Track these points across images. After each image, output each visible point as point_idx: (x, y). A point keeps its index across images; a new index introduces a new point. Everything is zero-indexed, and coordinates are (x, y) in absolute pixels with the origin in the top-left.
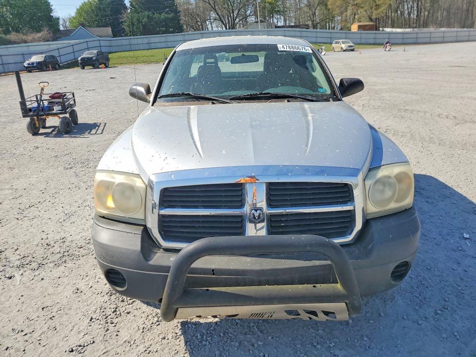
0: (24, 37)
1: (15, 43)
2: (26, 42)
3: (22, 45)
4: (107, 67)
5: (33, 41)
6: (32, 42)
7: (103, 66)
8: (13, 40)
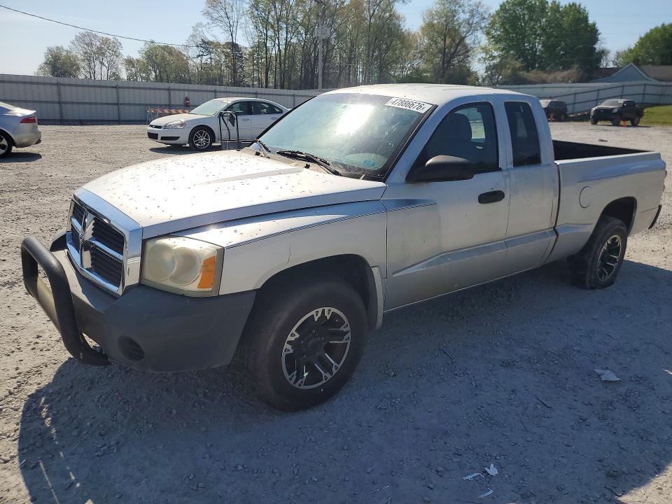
0: (544, 76)
1: (531, 82)
2: (544, 82)
3: (537, 85)
4: (634, 125)
5: (555, 81)
6: (551, 83)
7: (629, 123)
8: (529, 79)
